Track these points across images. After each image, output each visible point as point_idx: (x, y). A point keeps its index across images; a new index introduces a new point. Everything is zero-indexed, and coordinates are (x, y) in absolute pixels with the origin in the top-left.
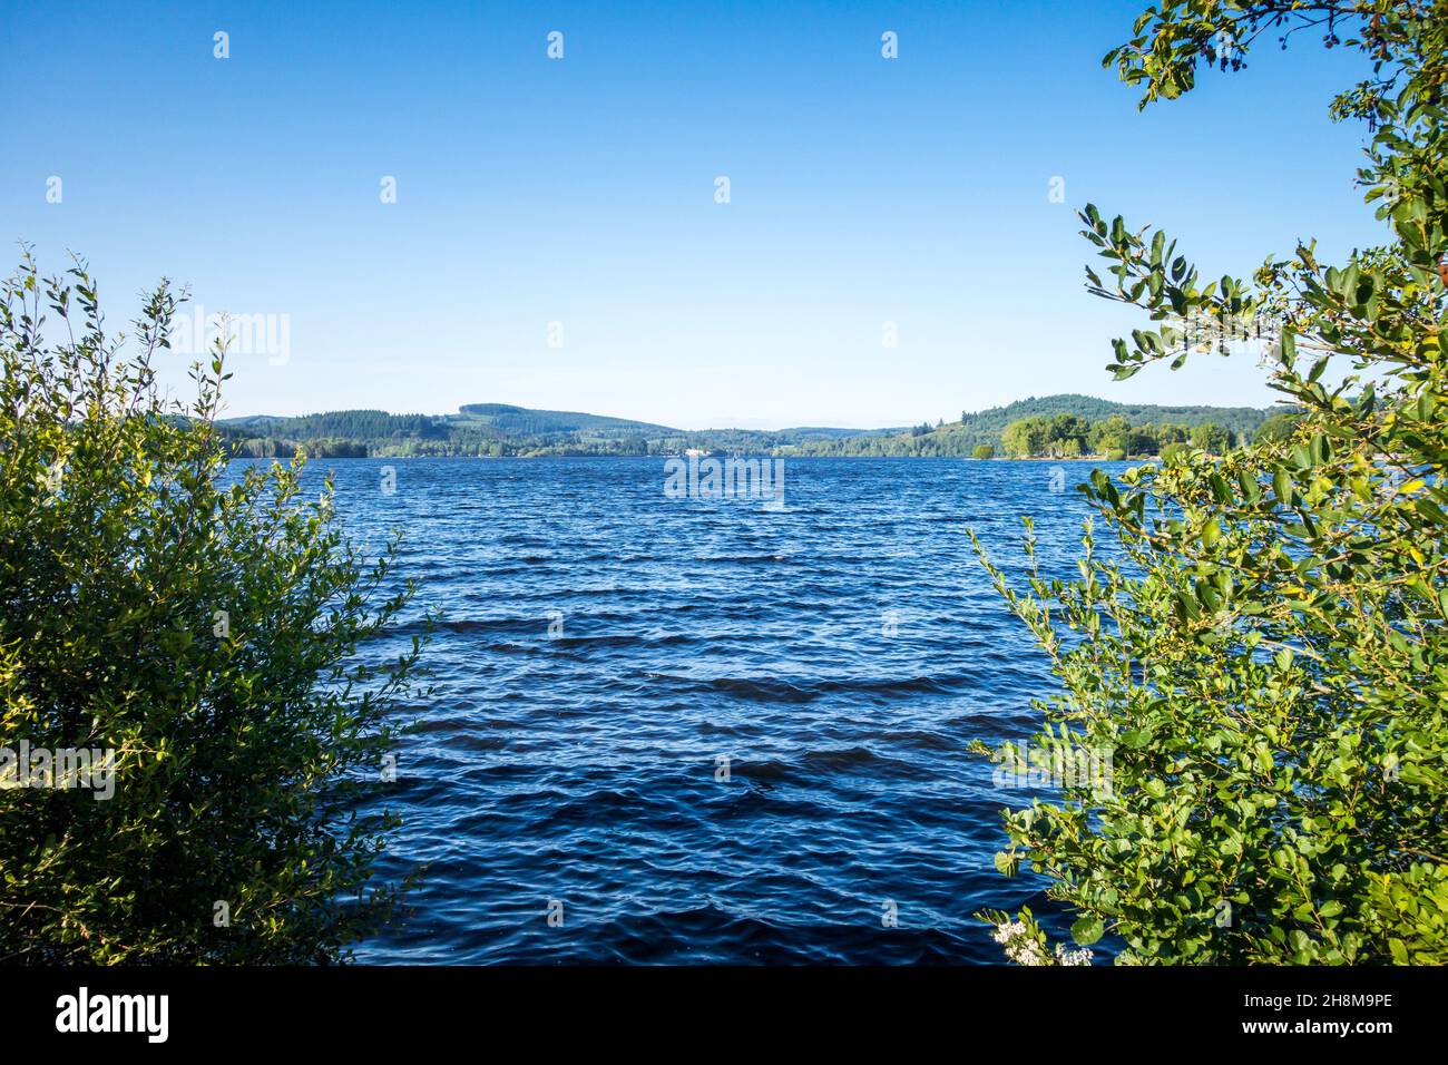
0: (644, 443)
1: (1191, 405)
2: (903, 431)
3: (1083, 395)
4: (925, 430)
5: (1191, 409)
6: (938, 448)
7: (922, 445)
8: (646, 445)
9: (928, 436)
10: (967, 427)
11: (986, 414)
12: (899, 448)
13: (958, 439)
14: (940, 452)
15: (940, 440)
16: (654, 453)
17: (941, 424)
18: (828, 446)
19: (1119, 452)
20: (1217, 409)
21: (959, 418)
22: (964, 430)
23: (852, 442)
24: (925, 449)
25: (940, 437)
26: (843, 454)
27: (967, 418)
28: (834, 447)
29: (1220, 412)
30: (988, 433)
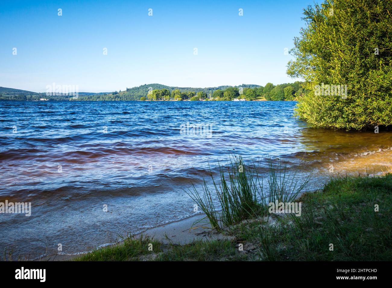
0: (25, 96)
1: (186, 87)
2: (109, 93)
3: (159, 84)
4: (116, 93)
5: (186, 88)
6: (121, 98)
7: (116, 97)
8: (26, 97)
9: (117, 95)
10: (128, 92)
11: (133, 89)
12: (109, 98)
13: (126, 96)
14: (121, 99)
15: (121, 96)
16: (29, 99)
17: (120, 91)
18: (87, 98)
19: (181, 99)
20: (193, 88)
21: (125, 90)
22: (127, 94)
23: (94, 97)
24: (117, 98)
25: (121, 95)
26: (92, 100)
27: (128, 90)
28: (89, 98)
29: (194, 89)
30: (134, 94)
